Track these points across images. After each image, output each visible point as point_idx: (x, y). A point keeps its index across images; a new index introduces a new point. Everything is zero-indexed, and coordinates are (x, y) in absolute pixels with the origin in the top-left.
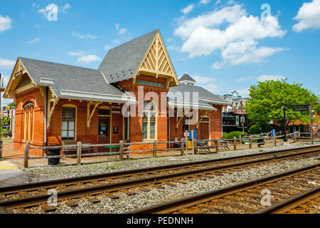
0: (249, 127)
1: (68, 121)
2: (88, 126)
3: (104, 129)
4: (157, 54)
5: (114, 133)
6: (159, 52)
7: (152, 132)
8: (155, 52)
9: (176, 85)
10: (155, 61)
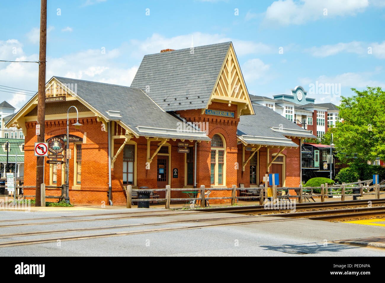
0: (338, 170)
1: (128, 162)
3: (162, 171)
4: (230, 74)
5: (174, 176)
6: (232, 72)
7: (221, 175)
8: (227, 72)
9: (249, 114)
10: (227, 84)
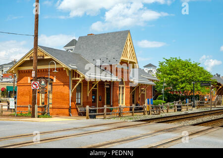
1: (78, 92)
2: (88, 95)
5: (99, 100)
7: (122, 99)
10: (127, 52)
